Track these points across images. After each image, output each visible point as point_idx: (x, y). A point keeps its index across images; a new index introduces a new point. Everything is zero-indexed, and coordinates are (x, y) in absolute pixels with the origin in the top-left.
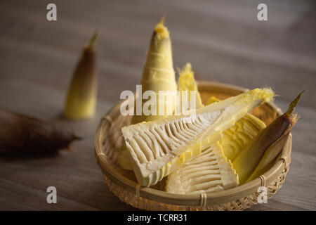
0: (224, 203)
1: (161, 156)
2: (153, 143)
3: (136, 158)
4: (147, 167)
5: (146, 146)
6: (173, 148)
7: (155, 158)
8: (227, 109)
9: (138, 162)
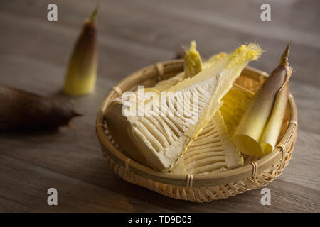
0: (213, 186)
1: (175, 140)
2: (162, 125)
3: (150, 146)
4: (165, 154)
5: (155, 129)
6: (184, 129)
7: (170, 144)
8: (221, 75)
9: (154, 150)
